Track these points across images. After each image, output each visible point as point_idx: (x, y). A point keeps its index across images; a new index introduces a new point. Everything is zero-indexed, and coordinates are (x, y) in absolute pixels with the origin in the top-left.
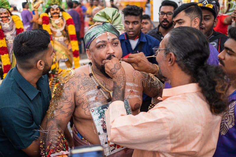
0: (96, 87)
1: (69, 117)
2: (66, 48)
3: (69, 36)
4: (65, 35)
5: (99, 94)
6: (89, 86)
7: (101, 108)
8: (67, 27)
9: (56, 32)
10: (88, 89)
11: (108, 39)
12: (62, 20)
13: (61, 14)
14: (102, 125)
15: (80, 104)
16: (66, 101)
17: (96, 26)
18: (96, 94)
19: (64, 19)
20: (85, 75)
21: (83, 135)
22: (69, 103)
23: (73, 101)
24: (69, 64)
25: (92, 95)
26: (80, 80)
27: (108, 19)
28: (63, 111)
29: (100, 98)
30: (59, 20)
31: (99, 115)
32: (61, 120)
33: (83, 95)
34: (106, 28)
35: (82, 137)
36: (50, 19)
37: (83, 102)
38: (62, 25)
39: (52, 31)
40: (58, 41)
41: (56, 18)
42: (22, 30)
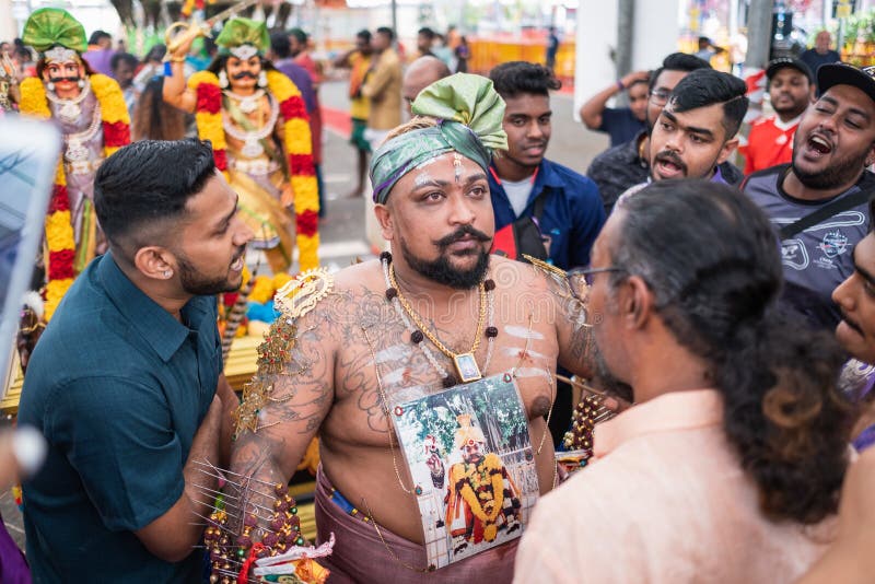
0: (406, 337)
1: (310, 433)
2: (274, 202)
3: (288, 159)
4: (272, 154)
5: (414, 362)
6: (380, 333)
7: (426, 405)
8: (282, 126)
9: (243, 142)
10: (376, 342)
11: (457, 177)
12: (265, 101)
13: (263, 80)
14: (429, 463)
15: (351, 393)
16: (306, 379)
17: (414, 127)
18: (405, 360)
19: (272, 96)
20: (367, 292)
21: (356, 500)
22: (316, 385)
23: (328, 378)
24: (281, 260)
25: (393, 366)
26: (351, 308)
27: (460, 112)
28: (293, 413)
29: (418, 374)
30: (257, 101)
31: (421, 425)
32: (282, 444)
33: (364, 361)
34: (452, 138)
35: (352, 505)
36: (223, 95)
37: (362, 386)
38: (266, 118)
39: (227, 138)
40: (249, 174)
41: (246, 91)
42: (124, 127)
